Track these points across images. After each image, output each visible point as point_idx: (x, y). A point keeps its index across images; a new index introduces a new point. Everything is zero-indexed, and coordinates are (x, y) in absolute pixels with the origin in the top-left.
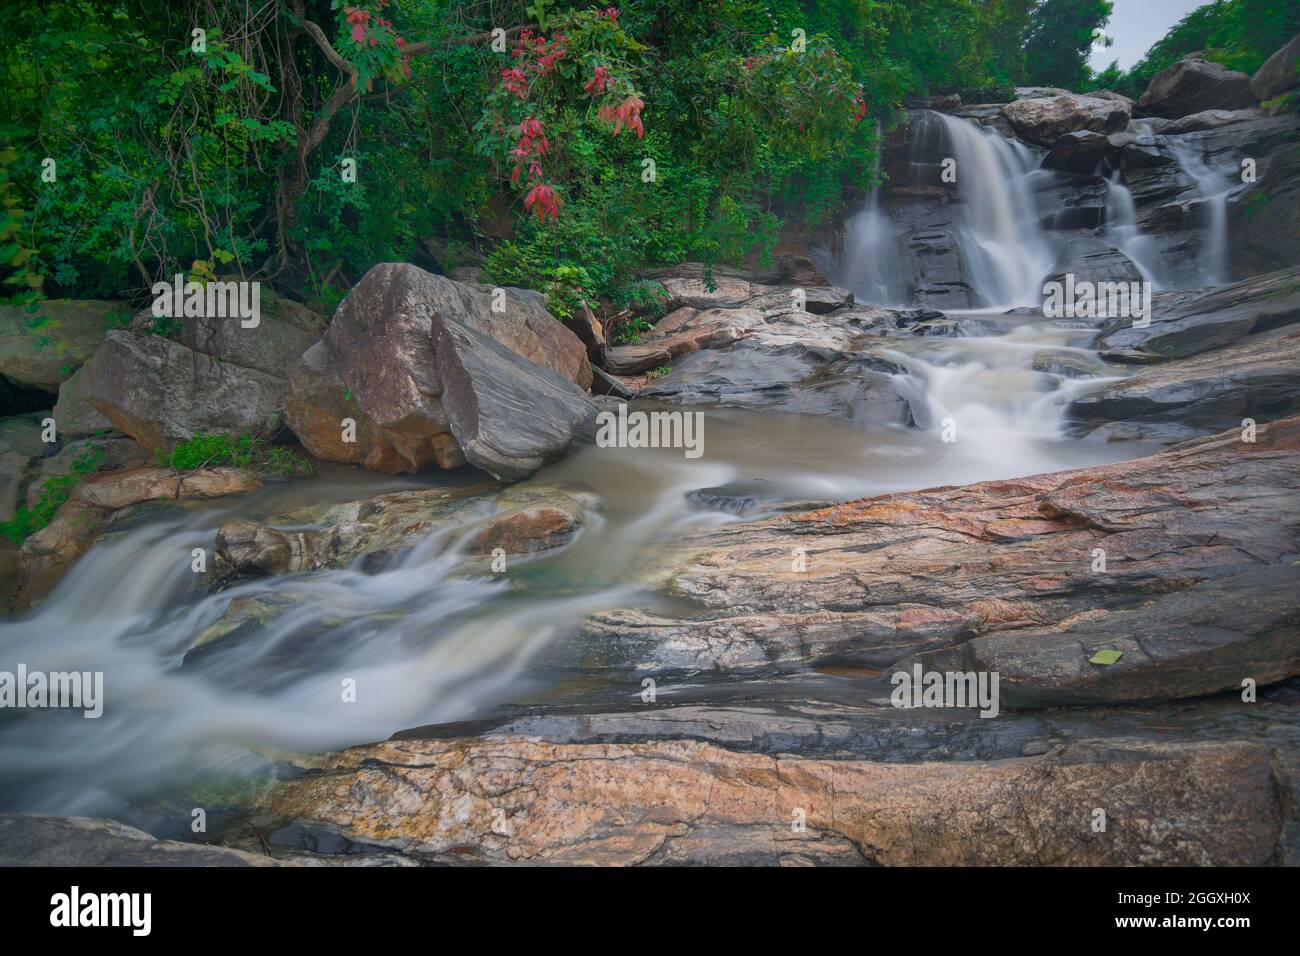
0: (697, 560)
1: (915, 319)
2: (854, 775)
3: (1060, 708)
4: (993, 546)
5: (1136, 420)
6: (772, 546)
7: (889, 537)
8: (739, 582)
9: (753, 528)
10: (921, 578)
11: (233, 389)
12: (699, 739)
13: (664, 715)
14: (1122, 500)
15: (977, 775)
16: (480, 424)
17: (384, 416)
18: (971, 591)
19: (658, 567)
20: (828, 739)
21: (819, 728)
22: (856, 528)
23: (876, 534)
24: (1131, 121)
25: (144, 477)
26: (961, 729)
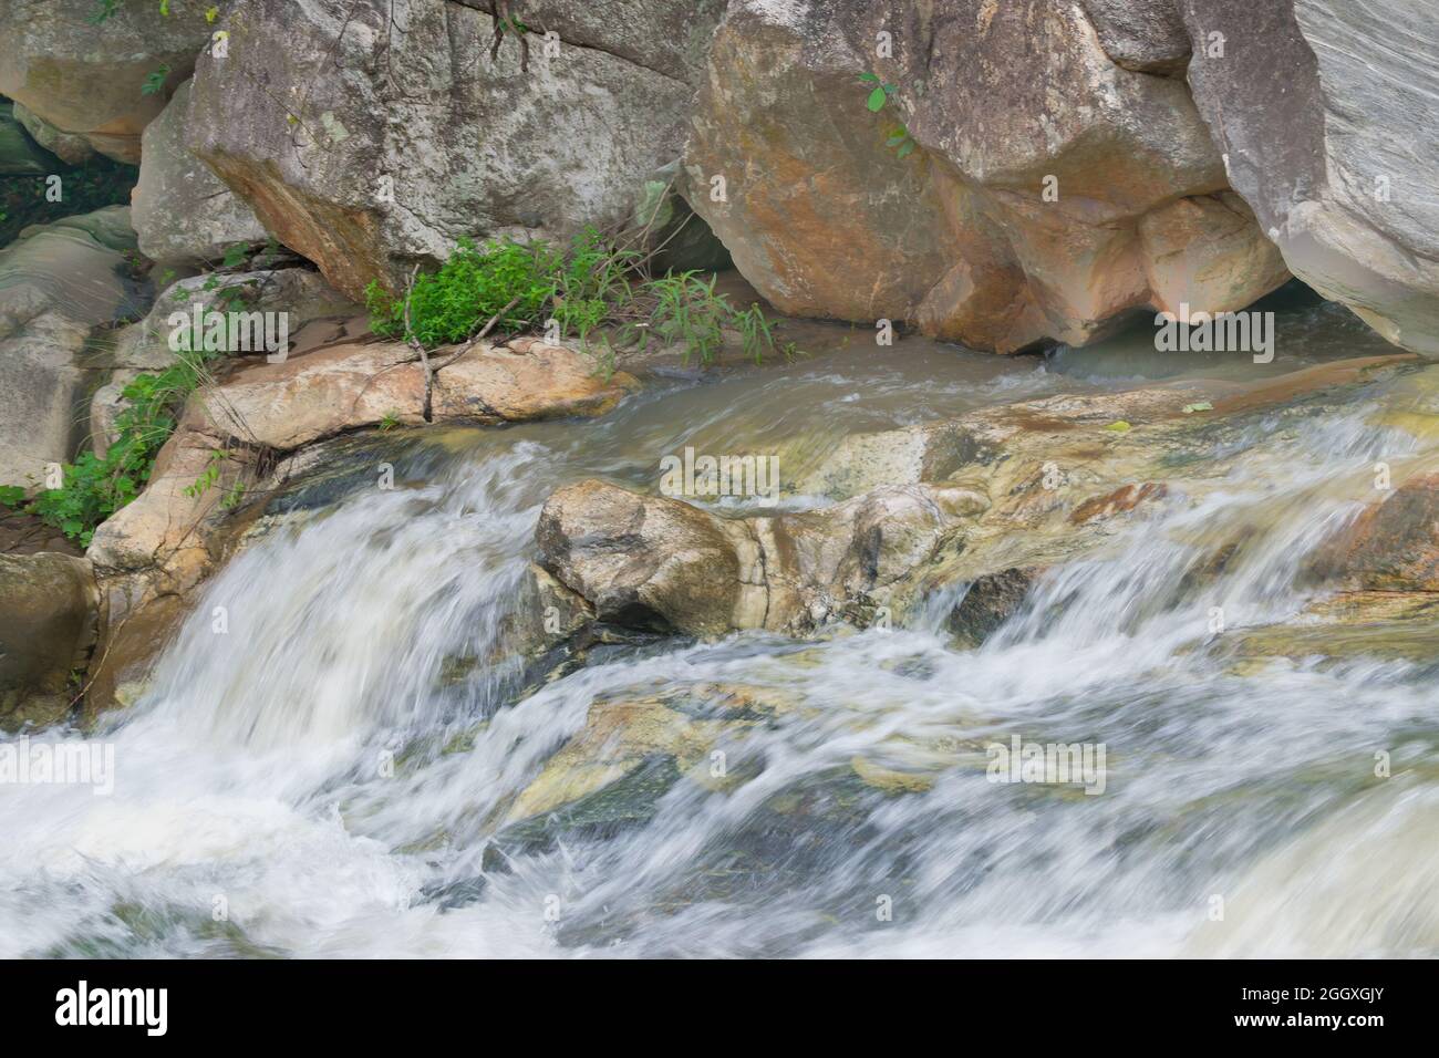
11: (549, 112)
16: (1329, 145)
17: (994, 147)
25: (344, 365)
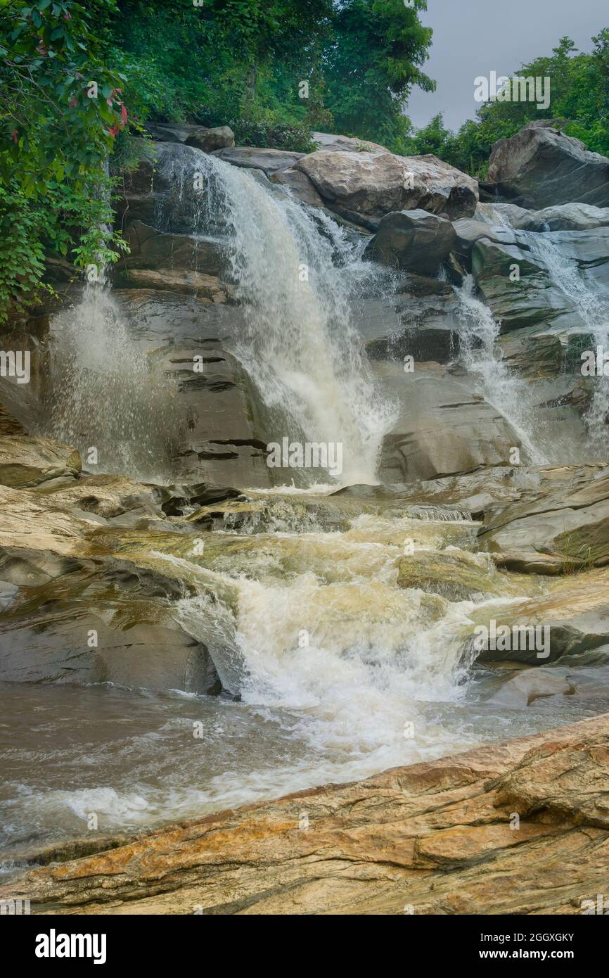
1: (193, 501)
4: (435, 879)
5: (565, 662)
24: (479, 204)
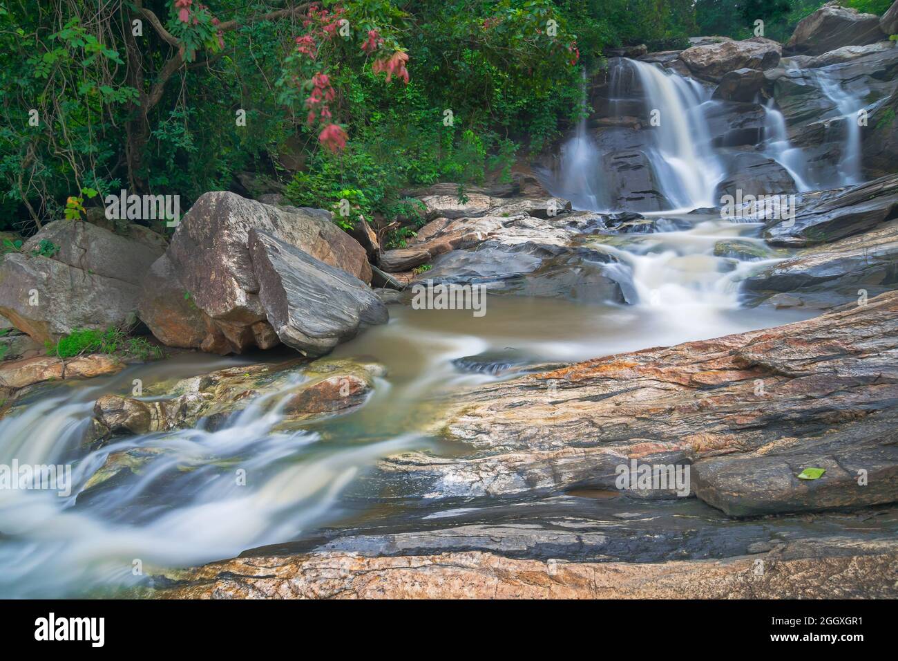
0: (465, 412)
1: (619, 221)
2: (612, 574)
3: (775, 515)
4: (697, 392)
5: (798, 290)
6: (522, 399)
7: (615, 389)
8: (500, 428)
9: (506, 386)
10: (644, 419)
12: (484, 550)
13: (454, 533)
14: (800, 351)
15: (713, 570)
16: (289, 313)
18: (684, 428)
19: (434, 419)
20: (587, 546)
21: (579, 538)
22: (589, 383)
23: (605, 386)
24: (782, 59)
26: (695, 534)
